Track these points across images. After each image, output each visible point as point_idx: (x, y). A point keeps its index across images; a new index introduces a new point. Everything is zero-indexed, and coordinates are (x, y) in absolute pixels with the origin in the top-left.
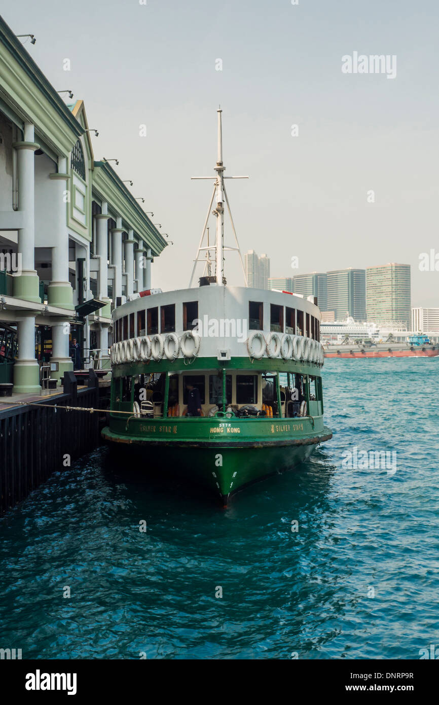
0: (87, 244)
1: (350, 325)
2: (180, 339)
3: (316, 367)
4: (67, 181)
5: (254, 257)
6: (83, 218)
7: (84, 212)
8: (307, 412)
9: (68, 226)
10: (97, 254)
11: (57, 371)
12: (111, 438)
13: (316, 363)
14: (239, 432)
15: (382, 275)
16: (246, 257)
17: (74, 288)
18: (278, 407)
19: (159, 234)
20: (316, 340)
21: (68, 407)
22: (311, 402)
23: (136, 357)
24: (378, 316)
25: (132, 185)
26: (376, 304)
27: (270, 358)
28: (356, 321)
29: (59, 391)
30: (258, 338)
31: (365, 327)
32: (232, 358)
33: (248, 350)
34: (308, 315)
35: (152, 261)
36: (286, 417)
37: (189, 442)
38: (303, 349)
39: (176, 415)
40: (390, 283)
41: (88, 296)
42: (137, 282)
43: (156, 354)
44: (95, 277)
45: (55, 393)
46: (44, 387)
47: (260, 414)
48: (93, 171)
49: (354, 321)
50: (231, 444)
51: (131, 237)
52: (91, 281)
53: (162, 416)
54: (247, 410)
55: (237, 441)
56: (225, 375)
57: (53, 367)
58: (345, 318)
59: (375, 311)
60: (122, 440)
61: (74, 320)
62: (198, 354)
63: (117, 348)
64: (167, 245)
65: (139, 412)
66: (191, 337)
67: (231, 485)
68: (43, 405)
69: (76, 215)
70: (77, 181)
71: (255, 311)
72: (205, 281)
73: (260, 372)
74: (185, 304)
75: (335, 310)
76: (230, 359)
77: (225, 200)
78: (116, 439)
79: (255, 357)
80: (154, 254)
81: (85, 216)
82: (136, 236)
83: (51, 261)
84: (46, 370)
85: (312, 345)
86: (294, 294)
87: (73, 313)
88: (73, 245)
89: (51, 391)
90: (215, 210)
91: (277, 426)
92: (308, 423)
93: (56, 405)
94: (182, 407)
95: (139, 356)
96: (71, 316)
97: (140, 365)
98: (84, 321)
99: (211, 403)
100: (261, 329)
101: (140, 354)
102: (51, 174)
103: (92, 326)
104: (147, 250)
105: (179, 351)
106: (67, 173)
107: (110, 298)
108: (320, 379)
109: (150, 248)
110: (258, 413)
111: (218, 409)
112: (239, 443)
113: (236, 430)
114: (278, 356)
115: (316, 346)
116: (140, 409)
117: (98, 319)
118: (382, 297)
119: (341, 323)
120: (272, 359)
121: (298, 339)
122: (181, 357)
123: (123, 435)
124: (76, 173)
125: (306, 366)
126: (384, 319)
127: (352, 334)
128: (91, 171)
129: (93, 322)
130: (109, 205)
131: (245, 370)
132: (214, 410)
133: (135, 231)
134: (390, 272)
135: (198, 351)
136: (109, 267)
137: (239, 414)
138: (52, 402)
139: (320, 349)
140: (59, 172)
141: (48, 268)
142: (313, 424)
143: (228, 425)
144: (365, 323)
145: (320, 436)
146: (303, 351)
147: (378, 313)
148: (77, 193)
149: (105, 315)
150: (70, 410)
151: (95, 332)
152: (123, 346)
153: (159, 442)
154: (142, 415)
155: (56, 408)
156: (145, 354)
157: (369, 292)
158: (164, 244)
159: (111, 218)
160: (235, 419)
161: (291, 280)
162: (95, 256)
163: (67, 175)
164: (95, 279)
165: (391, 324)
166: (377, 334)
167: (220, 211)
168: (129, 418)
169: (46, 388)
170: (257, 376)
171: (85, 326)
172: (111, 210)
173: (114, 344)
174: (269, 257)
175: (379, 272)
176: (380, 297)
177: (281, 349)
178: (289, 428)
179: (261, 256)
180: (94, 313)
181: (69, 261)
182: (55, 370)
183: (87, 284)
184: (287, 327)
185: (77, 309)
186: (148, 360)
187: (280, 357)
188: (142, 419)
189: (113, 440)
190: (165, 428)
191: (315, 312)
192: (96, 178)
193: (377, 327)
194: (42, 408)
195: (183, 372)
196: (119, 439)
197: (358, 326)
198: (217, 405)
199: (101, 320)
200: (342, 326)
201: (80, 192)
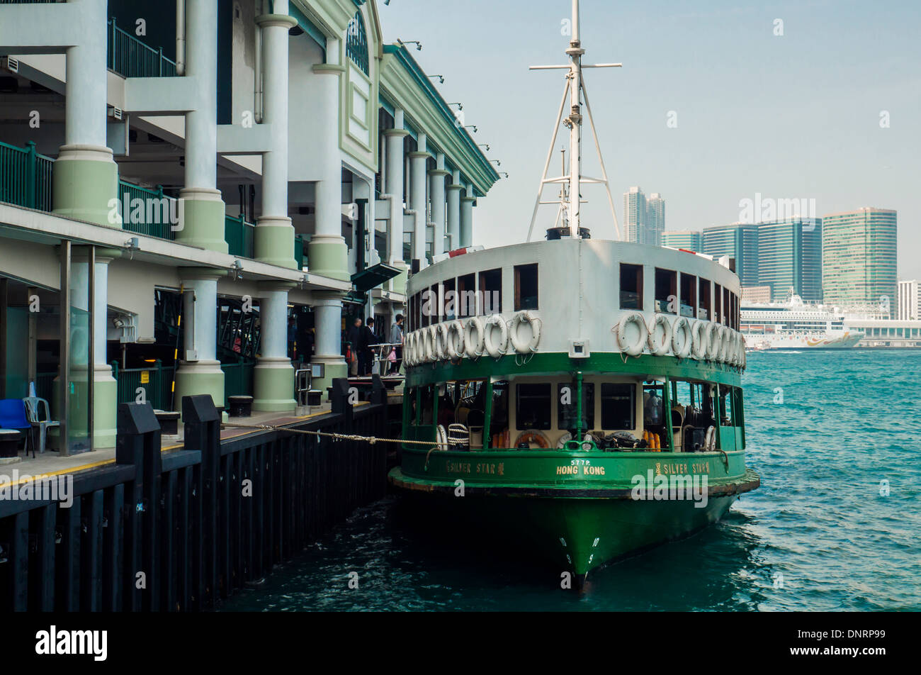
0: (371, 177)
1: (796, 307)
2: (509, 324)
3: (732, 372)
4: (340, 77)
5: (640, 198)
6: (366, 136)
7: (366, 127)
8: (716, 444)
9: (341, 148)
10: (386, 193)
11: (323, 377)
12: (402, 483)
13: (732, 365)
14: (603, 473)
15: (848, 227)
16: (626, 198)
17: (350, 247)
18: (669, 435)
19: (486, 161)
20: (733, 327)
21: (336, 435)
22: (722, 428)
23: (440, 353)
24: (842, 293)
25: (442, 82)
26: (839, 275)
27: (654, 355)
28: (805, 302)
29: (325, 409)
30: (635, 322)
31: (821, 312)
32: (591, 354)
33: (618, 341)
34: (718, 287)
35: (475, 204)
36: (682, 451)
37: (522, 489)
38: (709, 341)
39: (504, 445)
40: (862, 240)
41: (372, 258)
42: (449, 237)
43: (472, 349)
44: (383, 229)
45: (317, 412)
46: (301, 402)
47: (637, 445)
48: (380, 60)
49: (802, 303)
50: (589, 492)
51: (441, 166)
52: (376, 236)
53: (482, 447)
54: (616, 437)
55: (599, 487)
56: (580, 382)
57: (316, 372)
58: (787, 297)
59: (837, 286)
60: (420, 486)
61: (350, 297)
62: (538, 348)
63: (412, 341)
64: (499, 178)
65: (445, 441)
66: (527, 322)
67: (591, 558)
68: (297, 431)
69: (354, 130)
70: (355, 76)
71: (630, 278)
72: (554, 234)
73: (640, 378)
74: (516, 268)
75: (772, 285)
76: (588, 356)
77: (583, 101)
78: (409, 485)
79: (629, 353)
80: (477, 192)
81: (367, 132)
82: (449, 163)
83: (314, 203)
84: (304, 376)
85: (724, 335)
86: (697, 254)
87: (348, 286)
88: (349, 178)
89: (311, 408)
90: (568, 119)
91: (665, 465)
92: (717, 461)
93: (319, 432)
94: (514, 435)
95: (446, 353)
96: (345, 291)
97: (447, 367)
98: (365, 299)
99: (560, 428)
100: (641, 308)
101: (447, 349)
102: (314, 65)
103: (377, 306)
104: (466, 186)
105: (507, 343)
106: (340, 64)
107: (406, 263)
108: (739, 391)
109: (472, 183)
110: (635, 444)
111: (571, 438)
112: (602, 490)
113: (599, 471)
114: (668, 352)
115: (731, 337)
116: (447, 436)
117: (387, 296)
118: (849, 263)
119: (780, 306)
120: (658, 356)
121: (701, 324)
122: (511, 352)
123: (422, 479)
124: (354, 63)
125: (714, 369)
126: (853, 300)
127: (799, 323)
128: (378, 60)
129: (380, 301)
130: (406, 114)
131: (616, 375)
132: (566, 437)
133: (446, 156)
134: (862, 222)
135: (538, 343)
136: (405, 214)
137: (603, 444)
138: (313, 425)
139: (739, 342)
140: (327, 63)
141: (309, 215)
142: (726, 464)
143: (585, 462)
144: (820, 306)
145: (737, 483)
146: (709, 345)
147: (842, 290)
148: (355, 96)
149: (397, 290)
150: (339, 439)
151: (383, 317)
152: (421, 336)
153: (475, 489)
154: (450, 447)
155: (320, 436)
156: (454, 349)
157: (827, 256)
158: (494, 177)
159: (409, 135)
160: (598, 452)
161: (698, 235)
162: (383, 195)
163: (340, 67)
164: (383, 233)
165: (864, 307)
166: (841, 323)
167: (576, 120)
168: (430, 451)
169: (304, 404)
170: (635, 385)
171: (366, 306)
172: (409, 122)
173: (408, 334)
174: (663, 198)
175: (845, 222)
176: (846, 263)
177: (672, 341)
178: (685, 468)
179: (651, 197)
180: (381, 286)
181: (342, 203)
182: (319, 376)
183: (371, 240)
184: (683, 306)
185: (354, 280)
186: (460, 359)
187: (671, 354)
188: (451, 452)
189: (405, 486)
190: (486, 467)
191: (732, 283)
192: (386, 71)
193: (840, 312)
194: (298, 435)
195: (516, 378)
196: (414, 484)
197: (810, 310)
198: (569, 430)
199: (392, 297)
200: (782, 310)
201: (360, 94)
